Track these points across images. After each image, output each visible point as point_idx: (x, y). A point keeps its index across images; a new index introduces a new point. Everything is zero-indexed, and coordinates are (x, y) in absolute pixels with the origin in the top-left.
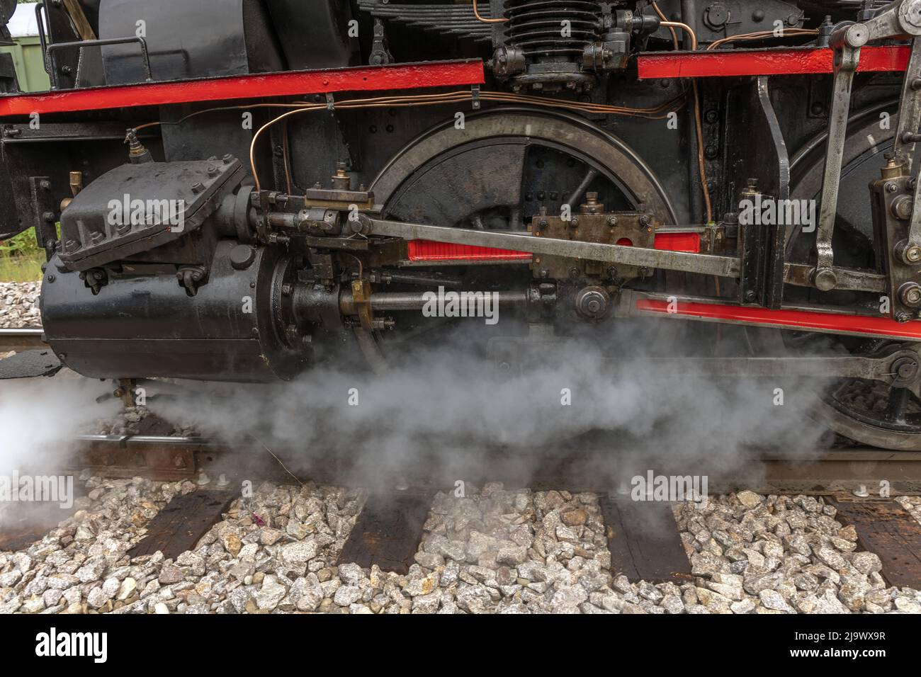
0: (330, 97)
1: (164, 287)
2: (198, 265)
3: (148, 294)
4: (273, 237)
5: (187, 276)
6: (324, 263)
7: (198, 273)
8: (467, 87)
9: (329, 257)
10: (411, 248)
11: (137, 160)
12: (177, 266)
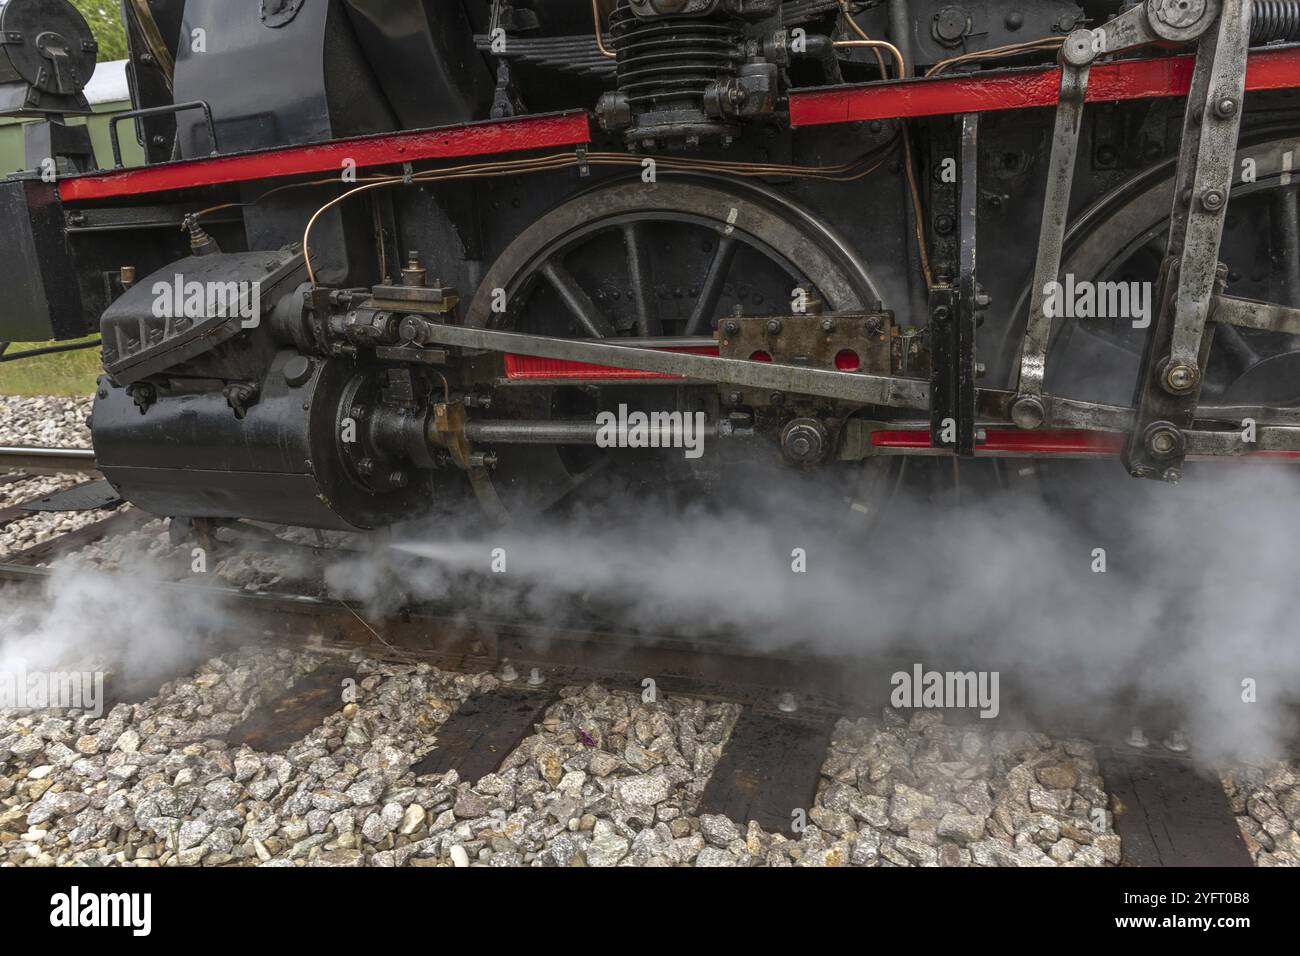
0: (408, 168)
1: (212, 405)
2: (246, 381)
3: (194, 414)
4: (338, 346)
5: (233, 395)
6: (402, 379)
7: (246, 390)
8: (571, 148)
9: (406, 372)
10: (509, 363)
11: (200, 252)
12: (225, 382)
